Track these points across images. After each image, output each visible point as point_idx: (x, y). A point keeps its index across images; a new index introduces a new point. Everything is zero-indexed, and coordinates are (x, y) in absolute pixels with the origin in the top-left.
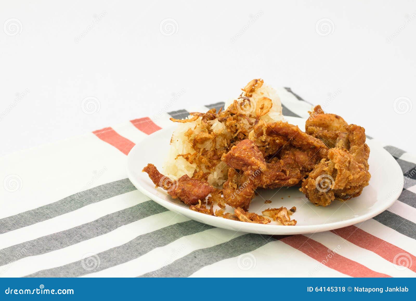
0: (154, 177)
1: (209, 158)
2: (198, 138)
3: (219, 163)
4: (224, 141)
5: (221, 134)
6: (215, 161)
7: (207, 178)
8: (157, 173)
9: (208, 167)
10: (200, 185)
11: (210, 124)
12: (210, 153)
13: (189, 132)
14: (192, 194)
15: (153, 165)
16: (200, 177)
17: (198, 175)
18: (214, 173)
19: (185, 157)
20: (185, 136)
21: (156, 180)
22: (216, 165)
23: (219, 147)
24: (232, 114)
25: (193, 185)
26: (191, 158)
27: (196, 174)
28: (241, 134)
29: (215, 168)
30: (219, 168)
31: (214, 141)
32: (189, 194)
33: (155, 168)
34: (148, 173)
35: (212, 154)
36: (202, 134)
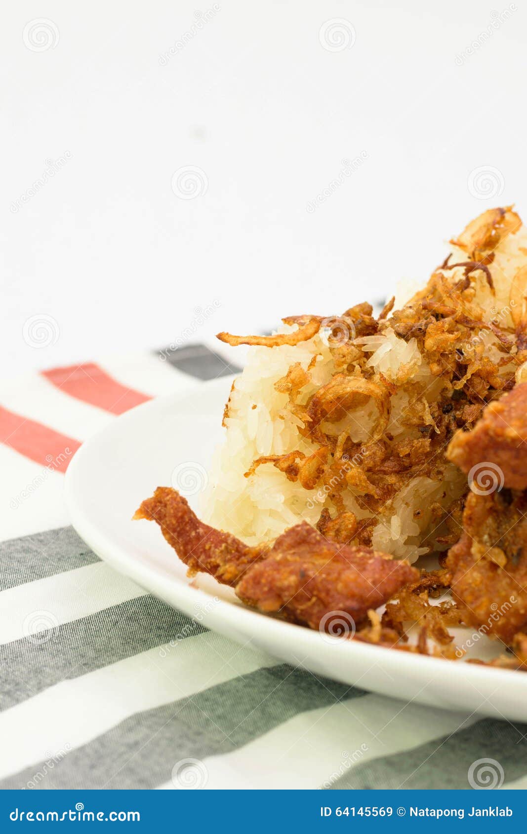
0: (180, 534)
1: (369, 470)
2: (330, 397)
3: (408, 485)
4: (419, 407)
5: (408, 383)
6: (391, 479)
7: (369, 537)
8: (191, 519)
9: (368, 501)
10: (362, 558)
11: (364, 349)
12: (371, 451)
13: (292, 376)
14: (336, 590)
15: (177, 493)
16: (344, 533)
17: (337, 527)
18: (389, 521)
19: (285, 465)
20: (276, 393)
21: (189, 547)
22: (396, 491)
23: (401, 430)
24: (439, 316)
25: (336, 559)
26: (306, 467)
27: (330, 524)
28: (477, 381)
29: (392, 503)
30: (407, 504)
31: (385, 407)
32: (328, 592)
33: (184, 502)
34: (160, 519)
35: (379, 453)
36: (342, 383)
